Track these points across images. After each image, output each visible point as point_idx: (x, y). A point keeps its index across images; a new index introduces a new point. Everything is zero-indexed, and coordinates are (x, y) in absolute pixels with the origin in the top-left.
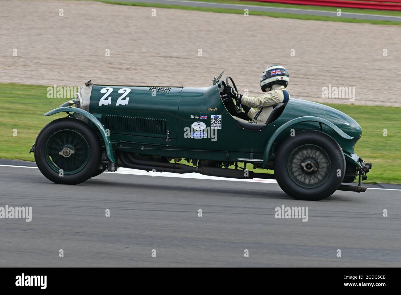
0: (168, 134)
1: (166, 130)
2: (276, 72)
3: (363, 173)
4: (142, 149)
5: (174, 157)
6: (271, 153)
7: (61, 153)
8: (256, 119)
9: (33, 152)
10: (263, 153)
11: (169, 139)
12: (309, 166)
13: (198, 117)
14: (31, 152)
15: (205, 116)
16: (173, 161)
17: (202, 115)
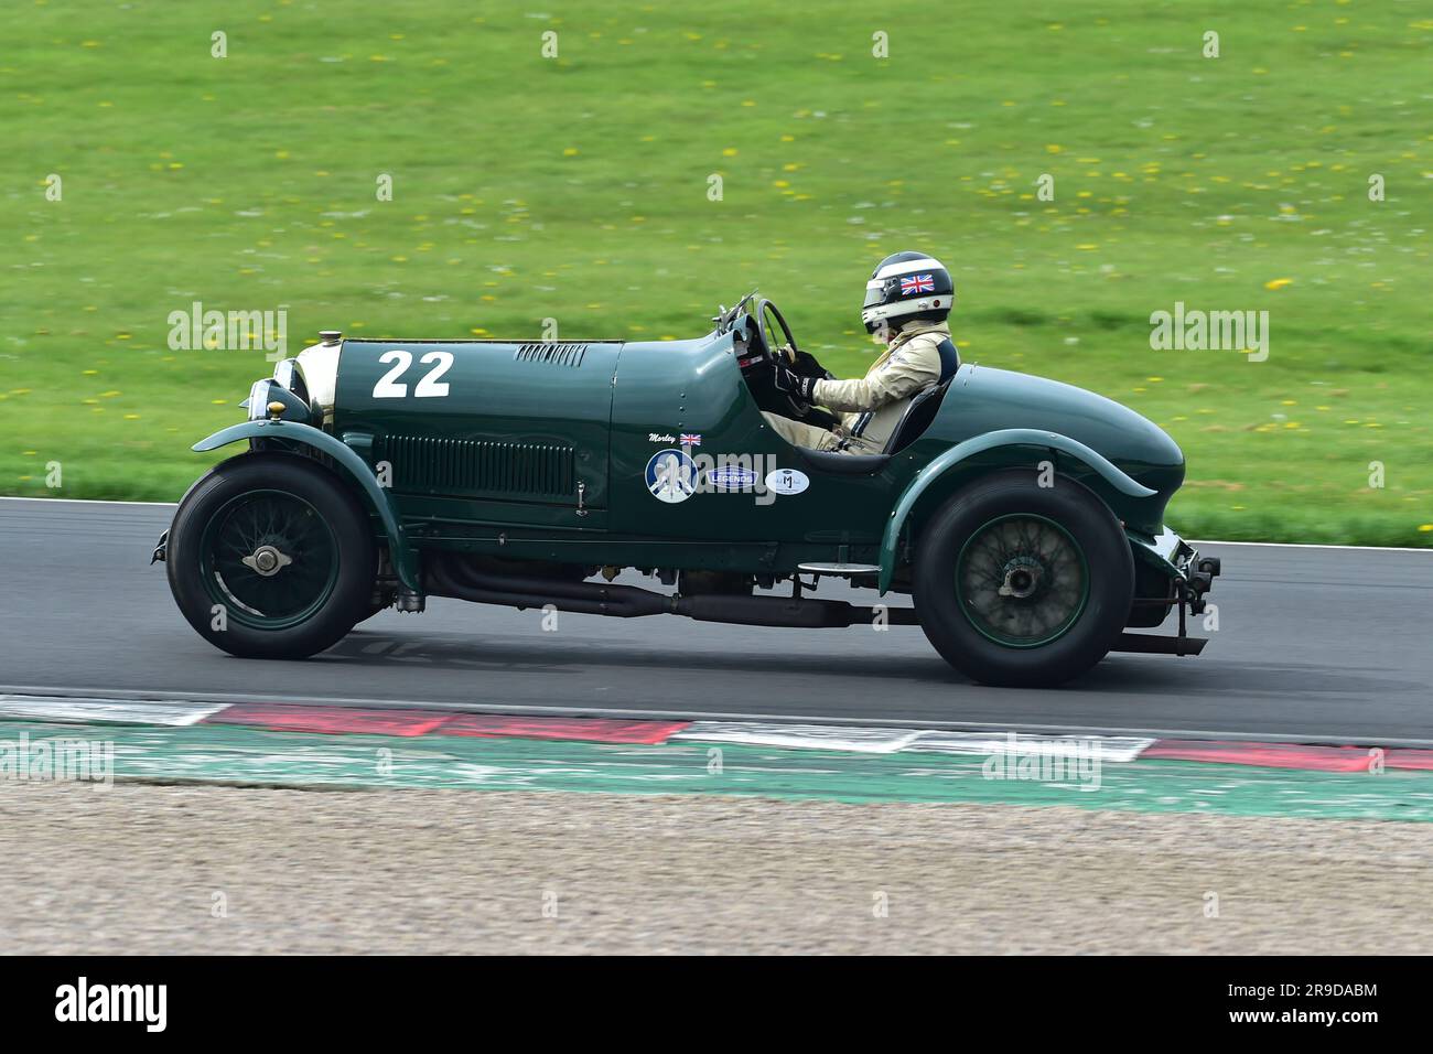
0: (581, 491)
1: (572, 481)
2: (918, 284)
3: (1190, 595)
4: (502, 541)
5: (602, 565)
6: (902, 543)
7: (249, 561)
8: (859, 436)
9: (162, 559)
10: (880, 544)
11: (584, 507)
12: (1022, 581)
13: (673, 440)
14: (155, 558)
15: (695, 434)
16: (598, 578)
17: (687, 434)
